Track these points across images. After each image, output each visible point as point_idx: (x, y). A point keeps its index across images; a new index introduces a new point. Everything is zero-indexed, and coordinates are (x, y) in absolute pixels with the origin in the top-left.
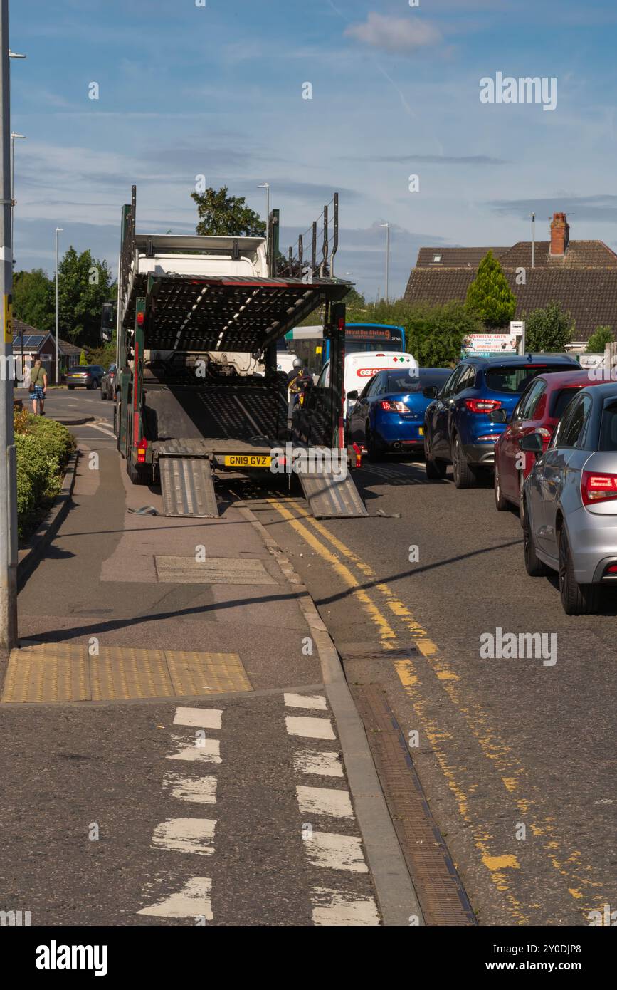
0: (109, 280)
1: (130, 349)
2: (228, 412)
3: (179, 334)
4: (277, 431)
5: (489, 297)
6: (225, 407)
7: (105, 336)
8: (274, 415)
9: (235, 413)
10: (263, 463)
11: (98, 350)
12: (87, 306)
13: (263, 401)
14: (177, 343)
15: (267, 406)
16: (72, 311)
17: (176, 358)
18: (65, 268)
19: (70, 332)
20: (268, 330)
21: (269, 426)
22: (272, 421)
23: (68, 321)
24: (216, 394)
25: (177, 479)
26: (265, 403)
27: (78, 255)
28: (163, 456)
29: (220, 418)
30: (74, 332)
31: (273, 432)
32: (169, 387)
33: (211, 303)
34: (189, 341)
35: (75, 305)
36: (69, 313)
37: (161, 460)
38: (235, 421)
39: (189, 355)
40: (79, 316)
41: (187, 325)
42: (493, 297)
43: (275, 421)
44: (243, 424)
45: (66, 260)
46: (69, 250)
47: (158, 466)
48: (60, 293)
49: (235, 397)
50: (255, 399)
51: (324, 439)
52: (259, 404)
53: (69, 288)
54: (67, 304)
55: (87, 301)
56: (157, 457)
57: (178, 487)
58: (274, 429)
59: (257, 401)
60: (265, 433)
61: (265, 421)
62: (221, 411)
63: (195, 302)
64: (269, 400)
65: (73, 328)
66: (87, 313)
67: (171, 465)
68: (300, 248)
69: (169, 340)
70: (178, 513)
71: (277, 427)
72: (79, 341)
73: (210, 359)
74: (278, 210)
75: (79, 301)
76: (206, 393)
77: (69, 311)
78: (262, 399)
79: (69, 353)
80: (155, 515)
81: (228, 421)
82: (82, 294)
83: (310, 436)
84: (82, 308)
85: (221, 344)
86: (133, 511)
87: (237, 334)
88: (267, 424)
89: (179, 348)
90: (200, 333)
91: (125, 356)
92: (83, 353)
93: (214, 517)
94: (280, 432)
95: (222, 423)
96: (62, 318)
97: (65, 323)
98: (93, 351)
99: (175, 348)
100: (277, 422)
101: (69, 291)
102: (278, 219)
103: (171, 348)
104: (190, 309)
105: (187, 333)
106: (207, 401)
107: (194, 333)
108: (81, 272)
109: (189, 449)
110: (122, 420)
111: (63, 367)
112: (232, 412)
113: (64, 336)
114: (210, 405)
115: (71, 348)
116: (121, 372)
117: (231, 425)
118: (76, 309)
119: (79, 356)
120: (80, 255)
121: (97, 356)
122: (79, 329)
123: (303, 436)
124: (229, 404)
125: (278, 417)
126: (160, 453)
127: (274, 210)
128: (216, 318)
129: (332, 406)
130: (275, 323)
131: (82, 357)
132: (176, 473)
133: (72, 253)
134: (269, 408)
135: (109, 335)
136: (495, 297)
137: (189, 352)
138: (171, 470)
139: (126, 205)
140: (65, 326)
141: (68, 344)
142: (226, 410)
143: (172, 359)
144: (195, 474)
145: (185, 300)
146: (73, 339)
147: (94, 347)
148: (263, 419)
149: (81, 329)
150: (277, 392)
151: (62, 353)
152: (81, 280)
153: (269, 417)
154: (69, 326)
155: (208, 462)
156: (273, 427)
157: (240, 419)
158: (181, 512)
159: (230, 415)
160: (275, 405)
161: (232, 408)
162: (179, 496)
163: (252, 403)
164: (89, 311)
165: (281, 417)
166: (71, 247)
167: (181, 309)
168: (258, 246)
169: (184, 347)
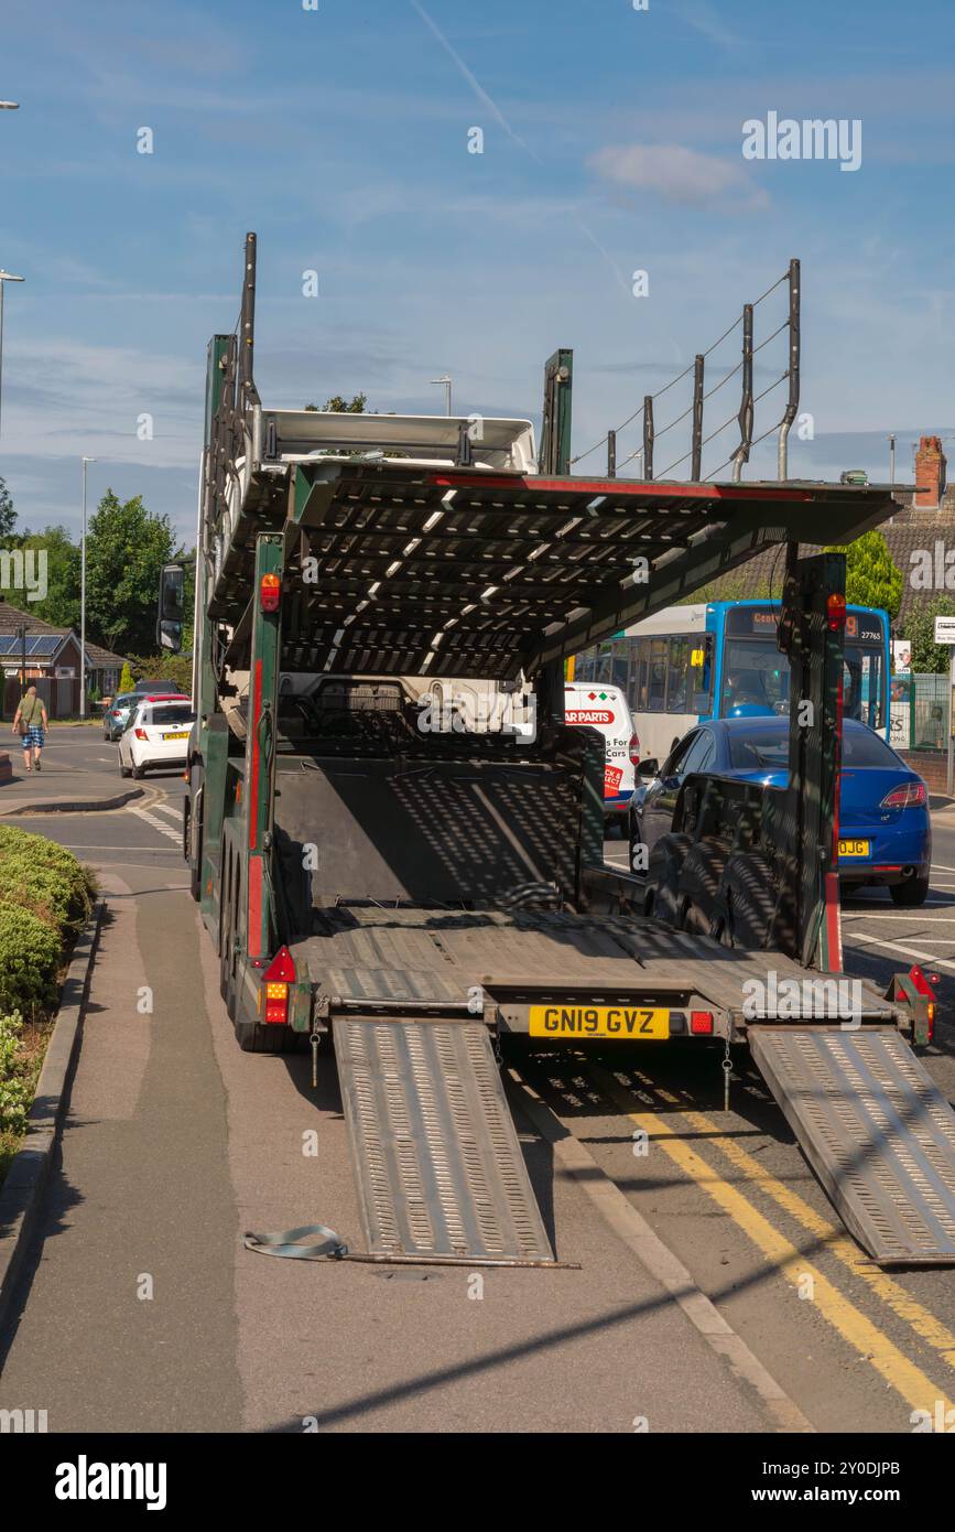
0: (172, 547)
1: (225, 670)
2: (459, 822)
3: (340, 634)
4: (577, 869)
5: (855, 574)
6: (451, 811)
7: (166, 640)
8: (569, 829)
9: (476, 825)
10: (642, 1030)
11: (152, 662)
12: (135, 588)
13: (544, 798)
14: (332, 656)
15: (552, 810)
16: (110, 596)
17: (328, 690)
18: (100, 526)
19: (105, 631)
20: (552, 629)
21: (556, 859)
22: (565, 846)
23: (102, 613)
24: (430, 782)
25: (395, 1098)
26: (548, 804)
27: (122, 504)
28: (341, 1010)
29: (440, 839)
30: (112, 631)
31: (567, 872)
32: (318, 763)
33: (440, 558)
34: (360, 653)
35: (114, 587)
36: (105, 600)
37: (339, 1024)
38: (475, 845)
39: (357, 684)
40: (122, 603)
41: (361, 616)
42: (862, 573)
43: (573, 846)
44: (494, 853)
45: (102, 513)
46: (106, 496)
47: (327, 1042)
48: (91, 567)
49: (476, 788)
50: (524, 792)
51: (777, 932)
52: (532, 803)
53: (104, 557)
54: (101, 585)
55: (135, 580)
56: (325, 1013)
57: (402, 1133)
58: (571, 866)
59: (528, 798)
60: (549, 875)
61: (547, 846)
62: (443, 821)
63: (396, 554)
64: (557, 795)
65: (111, 624)
66: (133, 599)
67: (370, 1041)
68: (646, 427)
69: (314, 650)
70: (413, 1247)
71: (577, 860)
72: (121, 646)
73: (403, 694)
74: (569, 352)
75: (123, 579)
76: (408, 776)
77: (105, 596)
78: (540, 793)
79: (104, 665)
80: (338, 1257)
81: (459, 844)
82: (126, 568)
83: (727, 920)
84: (126, 591)
85: (433, 660)
86: (260, 1242)
87: (473, 636)
88: (552, 852)
89: (336, 668)
90: (388, 634)
91: (212, 685)
92: (126, 666)
93: (537, 1266)
94: (587, 874)
95: (446, 849)
96: (93, 606)
97: (98, 616)
98: (144, 662)
99: (327, 667)
100: (578, 849)
101: (104, 563)
102: (570, 371)
103: (318, 668)
104: (379, 574)
105: (359, 633)
106: (408, 795)
107: (373, 634)
108: (126, 532)
109: (419, 983)
110: (207, 842)
111: (93, 689)
112: (469, 824)
113: (95, 635)
114: (416, 806)
115: (106, 658)
116: (204, 724)
117: (466, 855)
118: (115, 592)
119: (120, 670)
120: (125, 504)
121: (150, 670)
122: (120, 626)
123: (694, 913)
124: (462, 805)
125: (579, 838)
126: (336, 1000)
127: (562, 352)
128: (438, 597)
129: (800, 841)
130: (576, 613)
131: (125, 672)
132: (391, 1075)
133: (111, 500)
134: (558, 816)
135: (176, 636)
136: (865, 573)
137: (355, 677)
138: (373, 1063)
139: (218, 337)
140: (98, 621)
141: (103, 651)
142: (456, 818)
143: (317, 694)
144: (450, 1078)
145: (373, 549)
146: (112, 643)
147: (145, 655)
148: (544, 841)
149: (124, 626)
150: (577, 777)
151: (91, 665)
152: (125, 544)
153: (556, 836)
154: (104, 622)
155: (482, 1032)
156: (567, 860)
157: (488, 841)
158: (423, 1244)
159: (464, 829)
160: (571, 806)
161: (468, 813)
162: (408, 1170)
163: (515, 801)
164: (138, 596)
165: (588, 838)
166: (110, 491)
167: (357, 573)
168: (515, 439)
169: (347, 666)
